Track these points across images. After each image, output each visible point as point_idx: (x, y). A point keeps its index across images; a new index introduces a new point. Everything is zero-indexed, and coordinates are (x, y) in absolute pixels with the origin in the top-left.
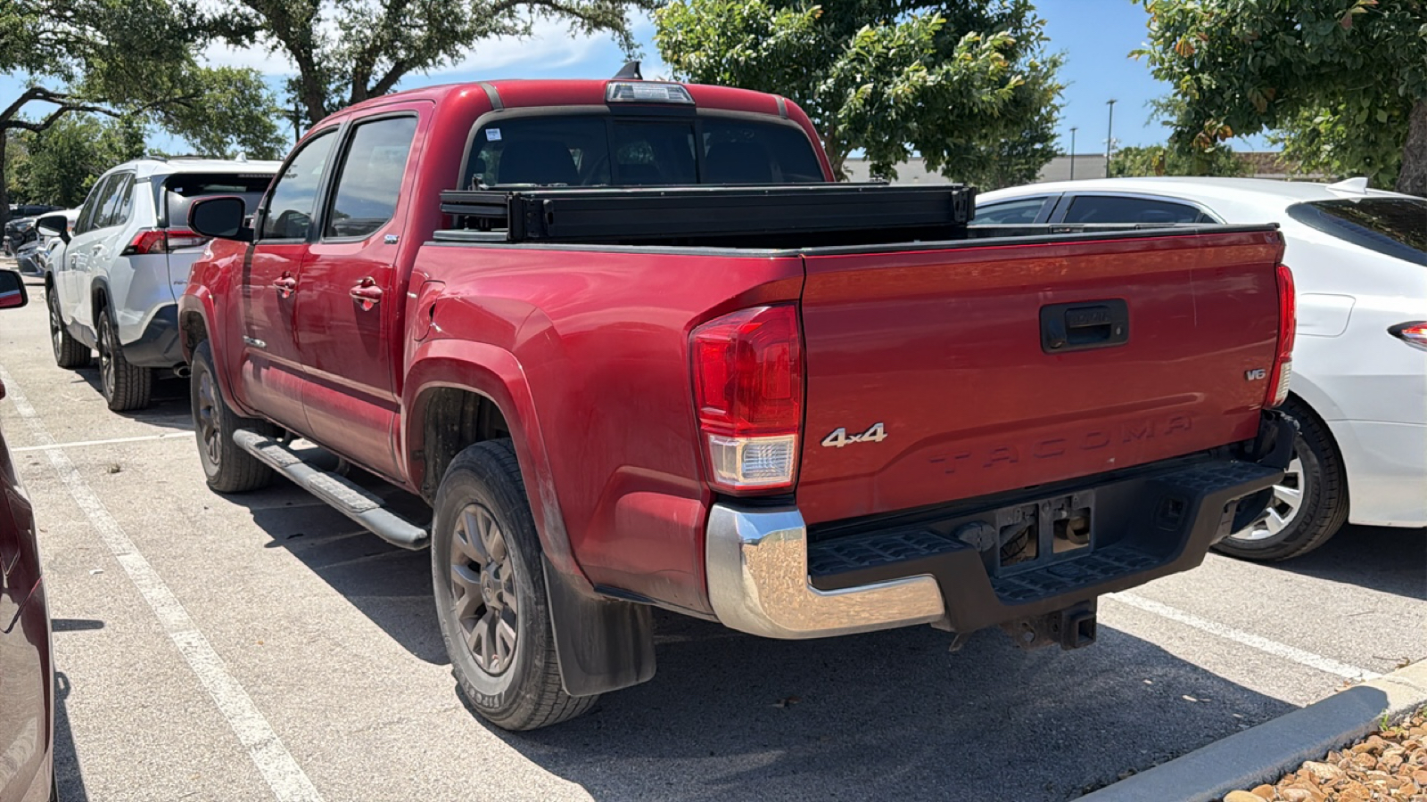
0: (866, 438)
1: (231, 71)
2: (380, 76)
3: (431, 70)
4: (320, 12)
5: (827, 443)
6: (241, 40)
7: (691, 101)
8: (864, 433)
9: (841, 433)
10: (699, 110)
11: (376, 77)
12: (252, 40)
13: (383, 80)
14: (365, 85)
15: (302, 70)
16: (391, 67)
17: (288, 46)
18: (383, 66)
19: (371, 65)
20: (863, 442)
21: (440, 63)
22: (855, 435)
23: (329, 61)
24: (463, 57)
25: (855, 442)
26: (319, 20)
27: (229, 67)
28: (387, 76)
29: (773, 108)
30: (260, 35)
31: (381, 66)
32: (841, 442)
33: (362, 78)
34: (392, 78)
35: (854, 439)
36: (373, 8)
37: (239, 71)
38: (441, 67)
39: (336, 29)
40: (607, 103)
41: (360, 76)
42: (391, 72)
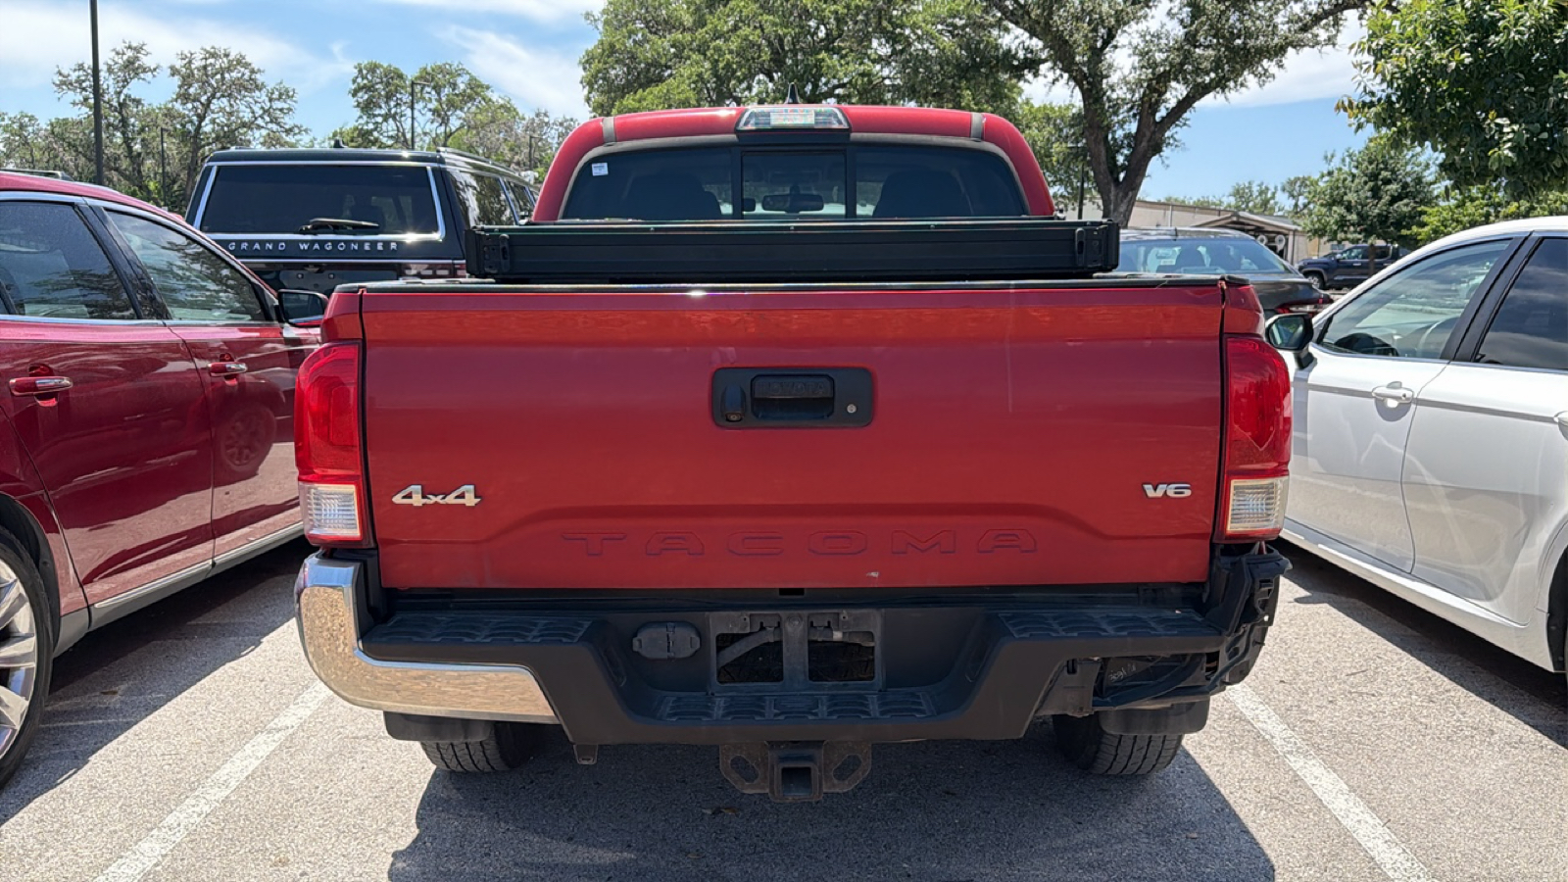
0: (451, 499)
1: (1052, 109)
2: (1172, 103)
3: (1232, 95)
4: (1117, 38)
5: (398, 499)
6: (1023, 75)
7: (845, 126)
8: (446, 494)
9: (416, 489)
10: (855, 136)
11: (1168, 106)
12: (1036, 75)
13: (1173, 109)
14: (1154, 115)
15: (1084, 102)
16: (1185, 93)
17: (1071, 77)
18: (1176, 92)
19: (1161, 94)
20: (448, 505)
21: (1242, 85)
22: (436, 495)
23: (1113, 91)
24: (1274, 76)
25: (436, 503)
26: (1116, 47)
27: (1051, 104)
28: (1180, 103)
29: (964, 130)
30: (1044, 68)
31: (1174, 93)
32: (417, 500)
33: (1150, 107)
34: (1185, 104)
35: (433, 499)
36: (1170, 29)
37: (1060, 108)
38: (1243, 89)
39: (1130, 56)
40: (737, 132)
41: (1147, 105)
42: (1184, 99)
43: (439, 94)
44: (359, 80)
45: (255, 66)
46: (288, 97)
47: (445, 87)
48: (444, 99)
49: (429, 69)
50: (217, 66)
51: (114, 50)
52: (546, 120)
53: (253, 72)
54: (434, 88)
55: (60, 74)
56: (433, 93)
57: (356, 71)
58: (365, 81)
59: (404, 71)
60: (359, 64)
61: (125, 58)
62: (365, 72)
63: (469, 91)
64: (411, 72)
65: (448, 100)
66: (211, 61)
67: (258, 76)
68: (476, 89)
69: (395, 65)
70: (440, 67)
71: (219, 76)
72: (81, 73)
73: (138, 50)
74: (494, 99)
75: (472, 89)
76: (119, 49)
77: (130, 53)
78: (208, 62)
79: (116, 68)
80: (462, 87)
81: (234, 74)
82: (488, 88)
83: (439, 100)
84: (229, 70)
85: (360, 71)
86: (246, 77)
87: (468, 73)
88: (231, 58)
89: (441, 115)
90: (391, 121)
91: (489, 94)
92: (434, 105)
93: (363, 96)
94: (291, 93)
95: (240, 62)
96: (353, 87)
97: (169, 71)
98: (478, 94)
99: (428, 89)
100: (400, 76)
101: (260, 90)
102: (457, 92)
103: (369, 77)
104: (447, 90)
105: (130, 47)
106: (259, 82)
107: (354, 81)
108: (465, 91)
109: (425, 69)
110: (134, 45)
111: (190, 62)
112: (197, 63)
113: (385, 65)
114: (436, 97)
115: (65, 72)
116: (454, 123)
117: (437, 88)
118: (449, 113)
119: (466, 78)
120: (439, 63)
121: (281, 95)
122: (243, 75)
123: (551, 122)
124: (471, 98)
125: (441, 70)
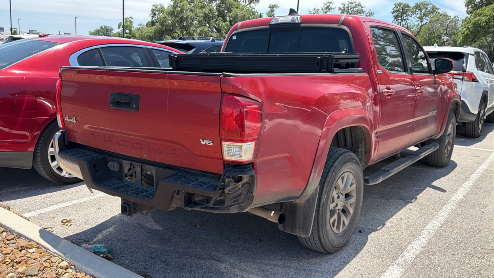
0: (72, 120)
5: (66, 119)
7: (299, 22)
9: (68, 117)
10: (302, 25)
40: (270, 25)
43: (421, 11)
44: (395, 9)
45: (363, 6)
46: (372, 15)
47: (423, 9)
48: (422, 13)
49: (418, 4)
50: (352, 6)
51: (324, 3)
52: (458, 19)
53: (362, 7)
54: (419, 10)
55: (309, 11)
56: (419, 11)
57: (395, 6)
58: (397, 9)
59: (410, 5)
60: (396, 3)
61: (327, 6)
62: (397, 6)
63: (431, 10)
64: (412, 5)
65: (424, 14)
66: (350, 5)
67: (363, 9)
68: (434, 9)
69: (408, 3)
70: (422, 3)
71: (352, 10)
72: (315, 11)
73: (330, 3)
74: (440, 13)
75: (432, 9)
76: (325, 3)
77: (328, 4)
78: (349, 5)
79: (324, 9)
80: (429, 9)
81: (356, 9)
82: (438, 9)
83: (421, 14)
84: (355, 7)
85: (396, 6)
86: (360, 9)
87: (432, 4)
88: (356, 4)
89: (421, 19)
90: (404, 21)
91: (439, 11)
92: (418, 16)
93: (396, 14)
94: (373, 14)
95: (359, 5)
96: (393, 11)
97: (338, 9)
98: (434, 11)
99: (417, 10)
100: (408, 6)
101: (364, 13)
102: (427, 11)
103: (398, 7)
104: (424, 10)
105: (328, 2)
106: (364, 11)
107: (393, 9)
108: (430, 10)
109: (417, 4)
110: (329, 2)
111: (344, 6)
112: (346, 6)
113: (404, 3)
114: (420, 12)
115: (310, 11)
116: (425, 21)
117: (421, 10)
118: (424, 18)
119: (431, 6)
120: (422, 2)
121: (370, 14)
122: (359, 8)
123: (459, 20)
124: (432, 12)
125: (423, 4)
